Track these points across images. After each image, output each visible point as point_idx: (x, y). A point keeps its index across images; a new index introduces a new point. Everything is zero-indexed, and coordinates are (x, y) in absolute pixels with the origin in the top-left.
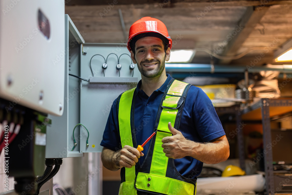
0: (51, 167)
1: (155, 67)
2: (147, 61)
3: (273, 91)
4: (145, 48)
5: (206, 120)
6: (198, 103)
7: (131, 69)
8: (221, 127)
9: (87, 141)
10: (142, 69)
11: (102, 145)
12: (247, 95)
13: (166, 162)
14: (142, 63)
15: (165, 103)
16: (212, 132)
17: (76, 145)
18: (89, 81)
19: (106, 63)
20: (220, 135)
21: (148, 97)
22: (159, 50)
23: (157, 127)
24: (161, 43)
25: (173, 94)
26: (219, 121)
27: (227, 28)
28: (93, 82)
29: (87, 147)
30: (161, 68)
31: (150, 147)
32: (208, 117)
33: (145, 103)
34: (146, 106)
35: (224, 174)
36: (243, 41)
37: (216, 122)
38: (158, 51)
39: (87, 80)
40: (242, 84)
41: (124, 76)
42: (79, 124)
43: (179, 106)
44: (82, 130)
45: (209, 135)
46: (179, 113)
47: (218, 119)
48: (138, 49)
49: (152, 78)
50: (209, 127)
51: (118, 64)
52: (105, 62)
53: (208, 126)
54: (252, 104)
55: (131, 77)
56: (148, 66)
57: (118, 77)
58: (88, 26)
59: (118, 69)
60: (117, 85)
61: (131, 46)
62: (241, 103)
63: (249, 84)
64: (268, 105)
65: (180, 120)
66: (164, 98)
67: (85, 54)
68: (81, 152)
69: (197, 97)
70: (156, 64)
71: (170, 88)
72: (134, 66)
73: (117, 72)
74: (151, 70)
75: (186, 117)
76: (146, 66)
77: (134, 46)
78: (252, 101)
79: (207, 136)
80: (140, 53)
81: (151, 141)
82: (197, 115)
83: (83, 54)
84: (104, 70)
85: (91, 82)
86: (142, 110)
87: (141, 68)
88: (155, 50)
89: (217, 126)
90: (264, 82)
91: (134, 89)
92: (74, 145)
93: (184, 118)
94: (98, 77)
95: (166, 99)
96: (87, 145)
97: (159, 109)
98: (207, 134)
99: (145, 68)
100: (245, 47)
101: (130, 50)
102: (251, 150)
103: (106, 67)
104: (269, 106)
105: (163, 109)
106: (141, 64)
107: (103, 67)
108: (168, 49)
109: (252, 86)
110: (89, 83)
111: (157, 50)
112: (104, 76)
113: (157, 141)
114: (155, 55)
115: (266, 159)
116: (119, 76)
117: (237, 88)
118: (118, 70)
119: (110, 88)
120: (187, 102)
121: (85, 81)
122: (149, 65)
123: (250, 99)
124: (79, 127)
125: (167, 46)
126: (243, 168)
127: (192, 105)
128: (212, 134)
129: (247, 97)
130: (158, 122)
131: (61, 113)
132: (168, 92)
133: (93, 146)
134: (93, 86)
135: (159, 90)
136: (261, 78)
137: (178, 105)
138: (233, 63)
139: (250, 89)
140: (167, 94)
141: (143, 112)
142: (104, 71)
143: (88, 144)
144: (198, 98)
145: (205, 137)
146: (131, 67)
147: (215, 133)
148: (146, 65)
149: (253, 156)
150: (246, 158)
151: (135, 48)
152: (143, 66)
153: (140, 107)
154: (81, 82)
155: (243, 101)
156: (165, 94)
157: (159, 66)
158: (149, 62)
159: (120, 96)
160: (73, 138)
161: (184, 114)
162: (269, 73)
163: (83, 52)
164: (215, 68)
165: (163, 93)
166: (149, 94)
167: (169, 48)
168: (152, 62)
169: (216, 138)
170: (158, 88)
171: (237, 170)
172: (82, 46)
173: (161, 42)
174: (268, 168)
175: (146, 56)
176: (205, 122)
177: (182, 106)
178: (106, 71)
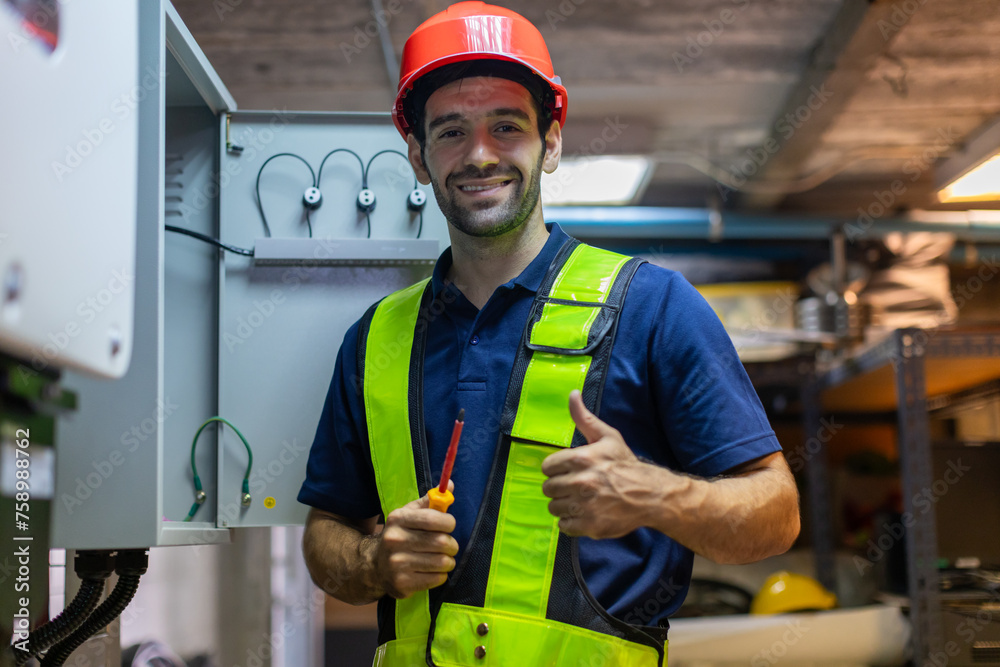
0: (97, 582)
1: (505, 193)
2: (472, 171)
3: (931, 306)
4: (465, 121)
5: (704, 392)
6: (668, 329)
7: (415, 210)
8: (762, 418)
9: (245, 483)
10: (453, 202)
11: (302, 498)
12: (840, 317)
13: (548, 563)
14: (450, 182)
15: (542, 332)
16: (727, 441)
17: (204, 497)
18: (252, 254)
19: (316, 185)
20: (757, 450)
21: (475, 310)
22: (517, 130)
23: (509, 426)
24: (526, 103)
25: (574, 297)
26: (753, 396)
27: (769, 77)
28: (268, 260)
29: (245, 505)
30: (527, 198)
31: (484, 505)
32: (708, 380)
33: (465, 333)
34: (468, 346)
35: (759, 604)
36: (826, 125)
37: (741, 401)
38: (516, 134)
39: (245, 252)
40: (820, 279)
41: (387, 236)
42: (215, 418)
43: (595, 344)
44: (226, 438)
45: (715, 451)
46: (597, 369)
47: (750, 388)
48: (434, 124)
49: (491, 238)
50: (716, 421)
51: (365, 188)
52: (312, 183)
53: (711, 416)
54: (859, 351)
55: (414, 239)
56: (476, 191)
57: (364, 238)
58: (263, 68)
59: (364, 211)
60: (361, 271)
61: (410, 116)
62: (819, 347)
63: (846, 281)
64: (919, 351)
65: (600, 397)
66: (539, 313)
67: (236, 151)
68: (219, 525)
69: (665, 306)
70: (507, 183)
71: (561, 274)
72: (425, 194)
73: (359, 221)
74: (487, 204)
75: (625, 384)
76: (467, 192)
77: (423, 114)
78: (861, 339)
79: (707, 455)
80: (444, 140)
81: (490, 483)
82: (665, 372)
83: (228, 153)
84: (311, 212)
85: (259, 260)
86: (454, 360)
87: (448, 199)
88: (501, 129)
89: (748, 413)
90: (899, 275)
91: (424, 283)
92: (197, 499)
93: (615, 388)
94: (285, 241)
95: (545, 317)
96: (243, 498)
97: (516, 357)
98: (707, 449)
99: (465, 200)
100: (831, 147)
101: (405, 132)
102: (854, 519)
103: (316, 199)
104: (922, 357)
105: (535, 355)
106: (447, 185)
107: (305, 203)
108: (552, 128)
109: (857, 285)
110: (251, 261)
111: (509, 128)
112: (311, 236)
113: (514, 481)
114: (504, 150)
115: (912, 547)
116: (369, 236)
117: (805, 294)
118: (362, 214)
119: (332, 282)
120: (625, 327)
121: (238, 253)
122: (480, 188)
123: (853, 333)
124: (214, 427)
125: (549, 115)
126: (827, 583)
127: (647, 336)
128: (728, 445)
129: (840, 326)
130: (515, 406)
131: (118, 366)
132: (552, 291)
133: (269, 504)
134: (267, 272)
135: (517, 282)
136: (889, 259)
137: (591, 338)
138: (789, 206)
139: (850, 298)
140: (547, 299)
141: (457, 371)
142: (312, 218)
143: (248, 496)
144: (668, 310)
145: (697, 460)
146: (414, 200)
147: (740, 441)
148: (469, 188)
149: (862, 537)
150: (839, 545)
151: (424, 121)
152: (457, 191)
153: (443, 353)
154: (223, 257)
155: (827, 339)
156: (541, 298)
157: (518, 192)
158: (480, 176)
159: (371, 312)
160: (191, 471)
161: (618, 373)
162: (917, 241)
163: (228, 144)
164: (725, 221)
165: (534, 294)
166: (481, 299)
167: (556, 123)
168: (491, 176)
169: (742, 461)
170: (515, 274)
171: (807, 591)
172: (224, 121)
173: (528, 99)
174: (922, 583)
175: (468, 151)
176: (699, 403)
177: (606, 343)
178: (318, 217)
